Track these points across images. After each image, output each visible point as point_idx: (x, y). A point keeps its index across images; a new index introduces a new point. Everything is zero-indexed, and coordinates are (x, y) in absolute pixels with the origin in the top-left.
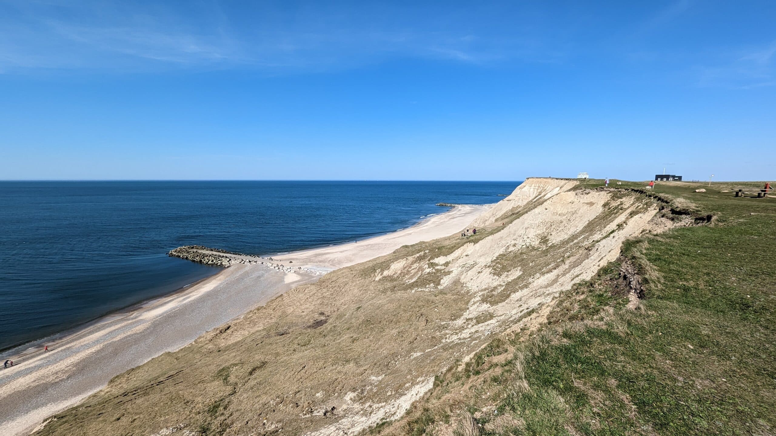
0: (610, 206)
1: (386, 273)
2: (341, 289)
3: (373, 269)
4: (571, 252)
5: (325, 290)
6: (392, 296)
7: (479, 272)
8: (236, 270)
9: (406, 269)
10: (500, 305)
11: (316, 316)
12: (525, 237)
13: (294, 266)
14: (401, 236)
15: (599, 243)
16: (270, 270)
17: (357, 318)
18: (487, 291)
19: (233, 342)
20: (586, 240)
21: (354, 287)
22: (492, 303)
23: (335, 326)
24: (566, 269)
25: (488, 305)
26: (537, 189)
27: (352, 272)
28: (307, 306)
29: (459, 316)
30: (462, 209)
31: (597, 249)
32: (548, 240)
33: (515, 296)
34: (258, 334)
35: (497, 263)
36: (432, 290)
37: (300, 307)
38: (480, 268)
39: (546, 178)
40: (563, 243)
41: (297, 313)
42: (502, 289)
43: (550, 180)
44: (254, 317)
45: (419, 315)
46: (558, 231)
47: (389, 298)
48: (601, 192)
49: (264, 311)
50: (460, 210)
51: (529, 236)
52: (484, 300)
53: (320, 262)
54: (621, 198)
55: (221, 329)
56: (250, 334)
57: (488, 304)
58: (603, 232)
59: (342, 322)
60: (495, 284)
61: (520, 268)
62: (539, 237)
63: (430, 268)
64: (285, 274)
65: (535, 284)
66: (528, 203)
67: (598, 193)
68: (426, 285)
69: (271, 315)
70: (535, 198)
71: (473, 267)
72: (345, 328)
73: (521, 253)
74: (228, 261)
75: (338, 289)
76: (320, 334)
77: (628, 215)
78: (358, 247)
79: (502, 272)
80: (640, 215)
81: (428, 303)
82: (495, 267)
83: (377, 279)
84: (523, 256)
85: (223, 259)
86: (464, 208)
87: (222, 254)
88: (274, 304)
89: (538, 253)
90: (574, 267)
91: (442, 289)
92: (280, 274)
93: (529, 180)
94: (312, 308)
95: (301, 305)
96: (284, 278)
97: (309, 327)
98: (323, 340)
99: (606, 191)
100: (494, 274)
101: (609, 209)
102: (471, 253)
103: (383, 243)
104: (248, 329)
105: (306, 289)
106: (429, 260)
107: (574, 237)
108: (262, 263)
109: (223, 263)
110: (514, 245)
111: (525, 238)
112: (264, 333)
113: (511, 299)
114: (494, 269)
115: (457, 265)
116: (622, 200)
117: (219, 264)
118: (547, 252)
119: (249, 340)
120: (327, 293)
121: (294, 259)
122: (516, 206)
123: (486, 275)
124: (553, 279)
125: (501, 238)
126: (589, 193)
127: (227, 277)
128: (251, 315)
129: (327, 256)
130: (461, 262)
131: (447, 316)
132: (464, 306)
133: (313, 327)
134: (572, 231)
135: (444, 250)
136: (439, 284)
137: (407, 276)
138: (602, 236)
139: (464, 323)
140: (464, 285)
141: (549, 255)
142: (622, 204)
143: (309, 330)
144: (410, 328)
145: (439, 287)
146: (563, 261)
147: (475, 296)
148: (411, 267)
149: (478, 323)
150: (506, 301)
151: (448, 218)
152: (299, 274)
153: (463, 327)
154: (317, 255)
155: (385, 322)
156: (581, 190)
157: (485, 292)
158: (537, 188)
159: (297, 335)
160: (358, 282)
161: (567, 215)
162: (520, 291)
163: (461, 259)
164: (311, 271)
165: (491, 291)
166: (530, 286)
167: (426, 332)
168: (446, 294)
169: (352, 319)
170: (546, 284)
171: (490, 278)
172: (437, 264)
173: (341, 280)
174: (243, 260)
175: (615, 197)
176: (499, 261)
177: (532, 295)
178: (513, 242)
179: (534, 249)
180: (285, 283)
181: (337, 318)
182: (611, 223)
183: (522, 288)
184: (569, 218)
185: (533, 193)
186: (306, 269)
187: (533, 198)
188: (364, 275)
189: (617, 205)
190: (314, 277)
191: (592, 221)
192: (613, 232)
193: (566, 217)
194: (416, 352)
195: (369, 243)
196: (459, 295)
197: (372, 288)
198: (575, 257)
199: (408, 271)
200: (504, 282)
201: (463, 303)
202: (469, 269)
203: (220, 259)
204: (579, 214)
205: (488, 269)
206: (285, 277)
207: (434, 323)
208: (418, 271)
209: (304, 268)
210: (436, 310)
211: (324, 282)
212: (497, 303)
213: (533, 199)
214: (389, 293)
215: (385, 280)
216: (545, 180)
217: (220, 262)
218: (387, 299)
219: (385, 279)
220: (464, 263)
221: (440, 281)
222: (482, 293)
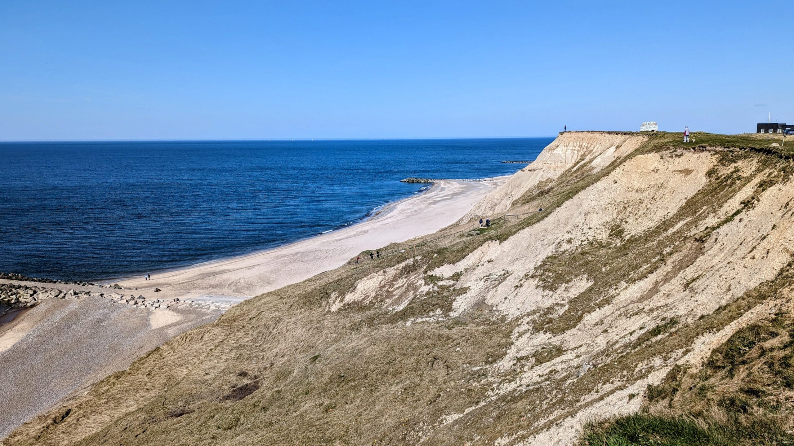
0: (719, 175)
1: (349, 297)
2: (271, 330)
3: (324, 293)
4: (672, 246)
5: (240, 334)
6: (373, 333)
7: (517, 287)
8: (52, 310)
9: (385, 289)
10: (568, 333)
11: (233, 378)
12: (586, 228)
13: (164, 296)
14: (351, 237)
15: (718, 230)
16: (120, 307)
17: (319, 374)
18: (538, 314)
19: (83, 437)
20: (694, 227)
21: (294, 326)
22: (555, 332)
23: (278, 392)
24: (669, 272)
25: (549, 335)
26: (578, 151)
27: (284, 301)
28: (214, 363)
29: (501, 356)
30: (446, 186)
31: (716, 239)
32: (622, 231)
33: (590, 318)
34: (130, 418)
35: (545, 271)
36: (440, 319)
37: (200, 365)
38: (518, 280)
39: (592, 132)
40: (650, 234)
41: (196, 377)
42: (566, 308)
43: (597, 135)
44: (114, 390)
45: (432, 359)
46: (637, 217)
47: (367, 338)
48: (701, 154)
49: (131, 378)
50: (443, 189)
51: (592, 226)
52: (537, 329)
53: (214, 287)
54: (735, 162)
55: (53, 416)
56: (114, 420)
57: (548, 333)
58: (720, 214)
59: (290, 383)
60: (549, 303)
61: (586, 276)
62: (608, 226)
63: (429, 285)
64: (150, 313)
65: (621, 298)
66: (564, 175)
67: (696, 155)
68: (428, 312)
69: (145, 385)
70: (576, 165)
71: (505, 278)
72: (300, 391)
73: (583, 253)
74: (31, 295)
75: (265, 331)
76: (255, 406)
77: (756, 187)
78: (277, 257)
79: (558, 284)
80: (778, 186)
81: (440, 340)
82: (544, 277)
83: (334, 308)
84: (588, 257)
85: (21, 292)
86: (449, 185)
87: (16, 283)
88: (146, 364)
89: (610, 251)
90: (681, 268)
91: (457, 317)
92: (141, 312)
93: (563, 136)
94: (223, 365)
95: (201, 362)
96: (148, 320)
97: (228, 397)
98: (264, 417)
99: (709, 151)
100: (544, 288)
101: (717, 179)
102: (497, 258)
103: (322, 248)
104: (108, 412)
105: (204, 335)
106: (425, 272)
107: (666, 224)
108: (102, 295)
109: (21, 299)
110: (569, 241)
111: (586, 230)
112: (143, 416)
113: (585, 322)
114: (543, 280)
115: (475, 277)
116: (736, 165)
117: (13, 301)
118: (625, 249)
119: (116, 430)
120: (246, 339)
121: (162, 285)
122: (544, 180)
123: (529, 290)
124: (649, 288)
125: (546, 230)
126: (682, 155)
127: (35, 324)
128: (106, 388)
129: (225, 276)
130: (480, 272)
131: (479, 356)
132: (504, 341)
133: (234, 397)
134: (659, 216)
135: (448, 254)
136: (450, 309)
137: (387, 300)
138: (719, 220)
139: (514, 365)
140: (494, 309)
141: (630, 254)
142: (738, 171)
143: (229, 403)
144: (421, 380)
145: (451, 314)
146: (663, 260)
147: (519, 323)
148: (392, 285)
149: (540, 362)
150: (577, 327)
151: (426, 204)
152: (176, 310)
153: (514, 371)
154: (204, 276)
155: (374, 376)
156: (669, 151)
157: (535, 316)
158: (577, 148)
159: (211, 412)
160: (300, 317)
161: (649, 191)
162: (598, 309)
163: (480, 267)
164: (199, 305)
165: (546, 314)
166: (614, 301)
167: (453, 385)
168: (465, 324)
169: (308, 376)
170: (639, 296)
171: (537, 294)
172: (440, 278)
173: (268, 315)
174: (60, 292)
175: (724, 160)
176: (547, 266)
177: (621, 315)
178: (567, 236)
179: (601, 246)
180: (153, 328)
181: (278, 378)
182: (730, 200)
183: (600, 306)
184: (652, 196)
185: (572, 157)
186: (190, 302)
187: (571, 165)
188: (308, 304)
189: (729, 172)
190: (207, 314)
191: (692, 198)
192: (738, 212)
193: (649, 194)
194: (449, 414)
195: (297, 251)
196: (488, 324)
197: (330, 325)
198: (680, 253)
199: (388, 292)
200: (563, 300)
201: (501, 335)
202: (497, 282)
203: (14, 291)
204: (669, 189)
205: (531, 280)
206: (151, 317)
207: (461, 369)
208: (408, 289)
209: (186, 300)
210: (458, 349)
211: (234, 320)
212: (562, 330)
213: (573, 167)
214: (365, 329)
215: (349, 310)
216: (590, 135)
217: (14, 297)
218: (365, 339)
219: (349, 307)
220: (488, 274)
221: (451, 304)
222: (531, 318)
